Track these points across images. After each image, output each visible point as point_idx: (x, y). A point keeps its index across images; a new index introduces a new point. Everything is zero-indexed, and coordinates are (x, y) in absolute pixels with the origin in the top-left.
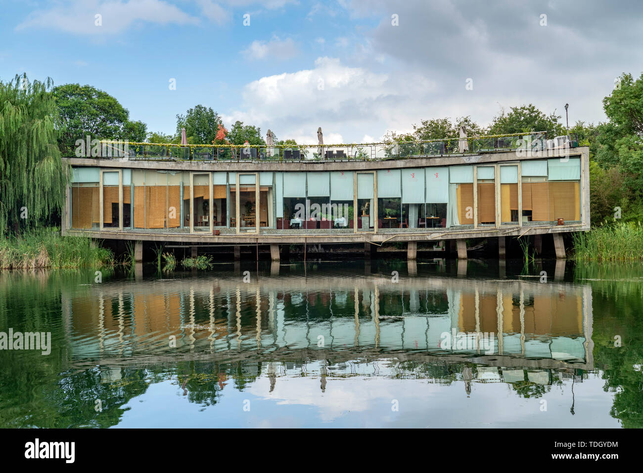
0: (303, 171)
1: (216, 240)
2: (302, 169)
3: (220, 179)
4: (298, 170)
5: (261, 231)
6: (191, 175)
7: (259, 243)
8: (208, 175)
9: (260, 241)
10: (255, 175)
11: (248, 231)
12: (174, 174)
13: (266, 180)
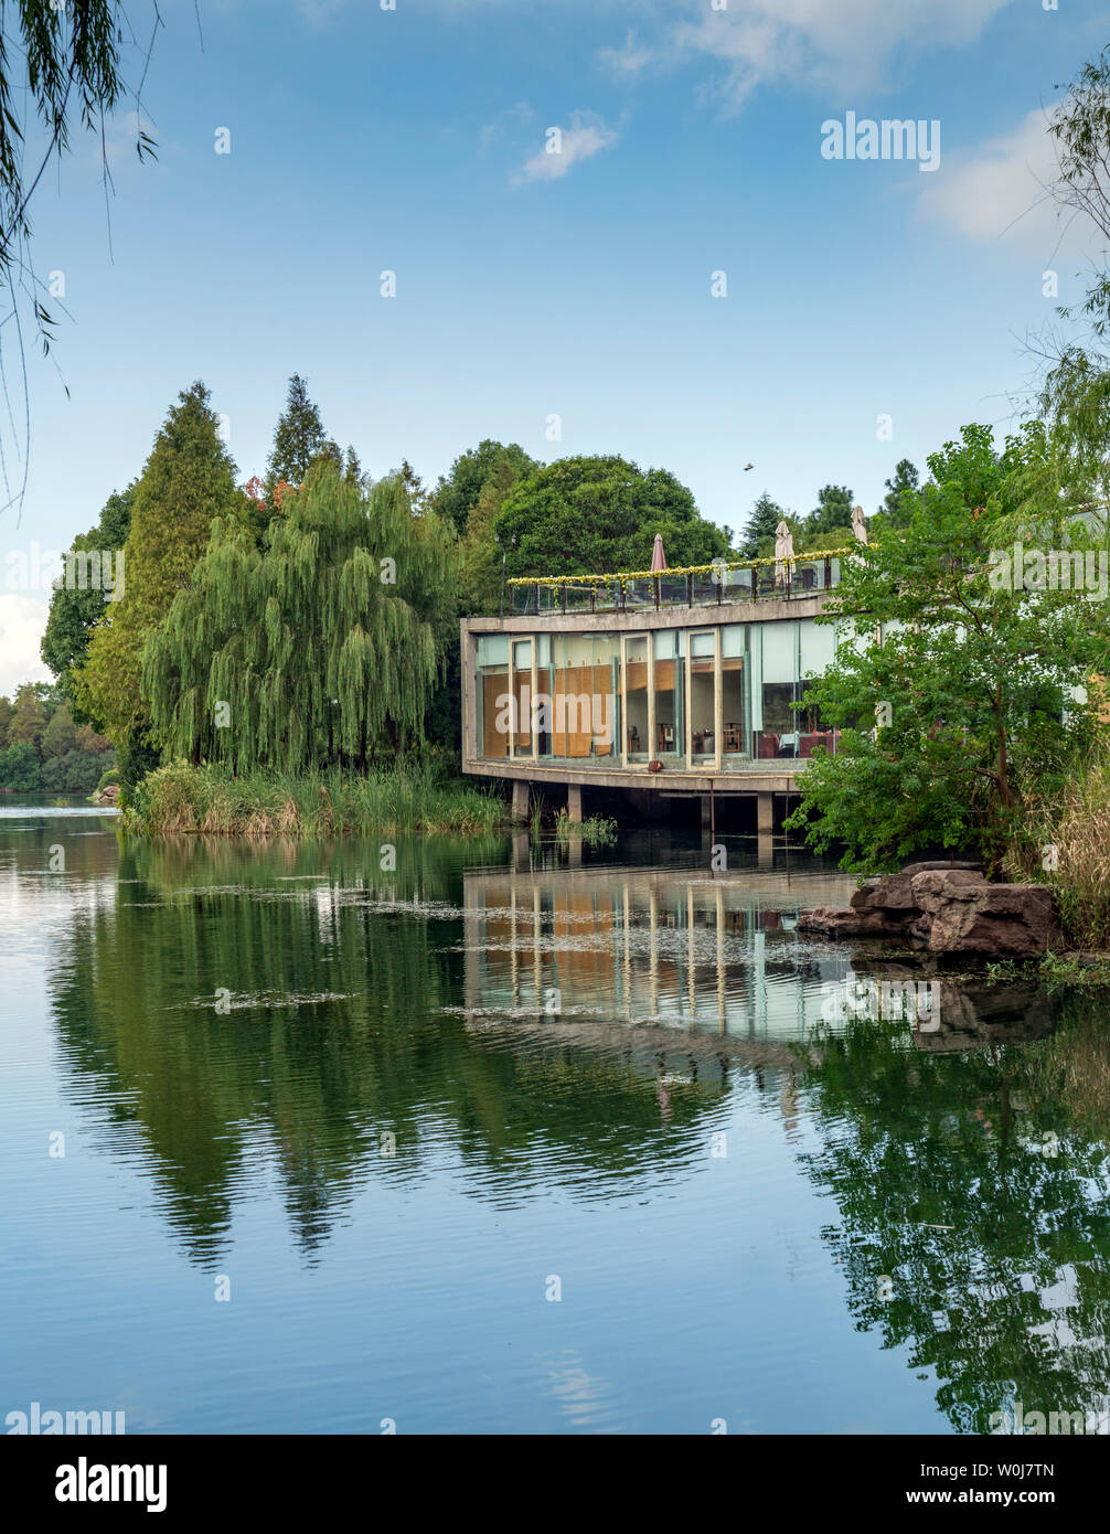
0: (788, 620)
1: (653, 784)
2: (781, 616)
4: (774, 618)
5: (723, 763)
6: (623, 638)
7: (715, 792)
8: (644, 639)
9: (717, 786)
10: (713, 633)
11: (705, 763)
12: (607, 641)
13: (734, 643)
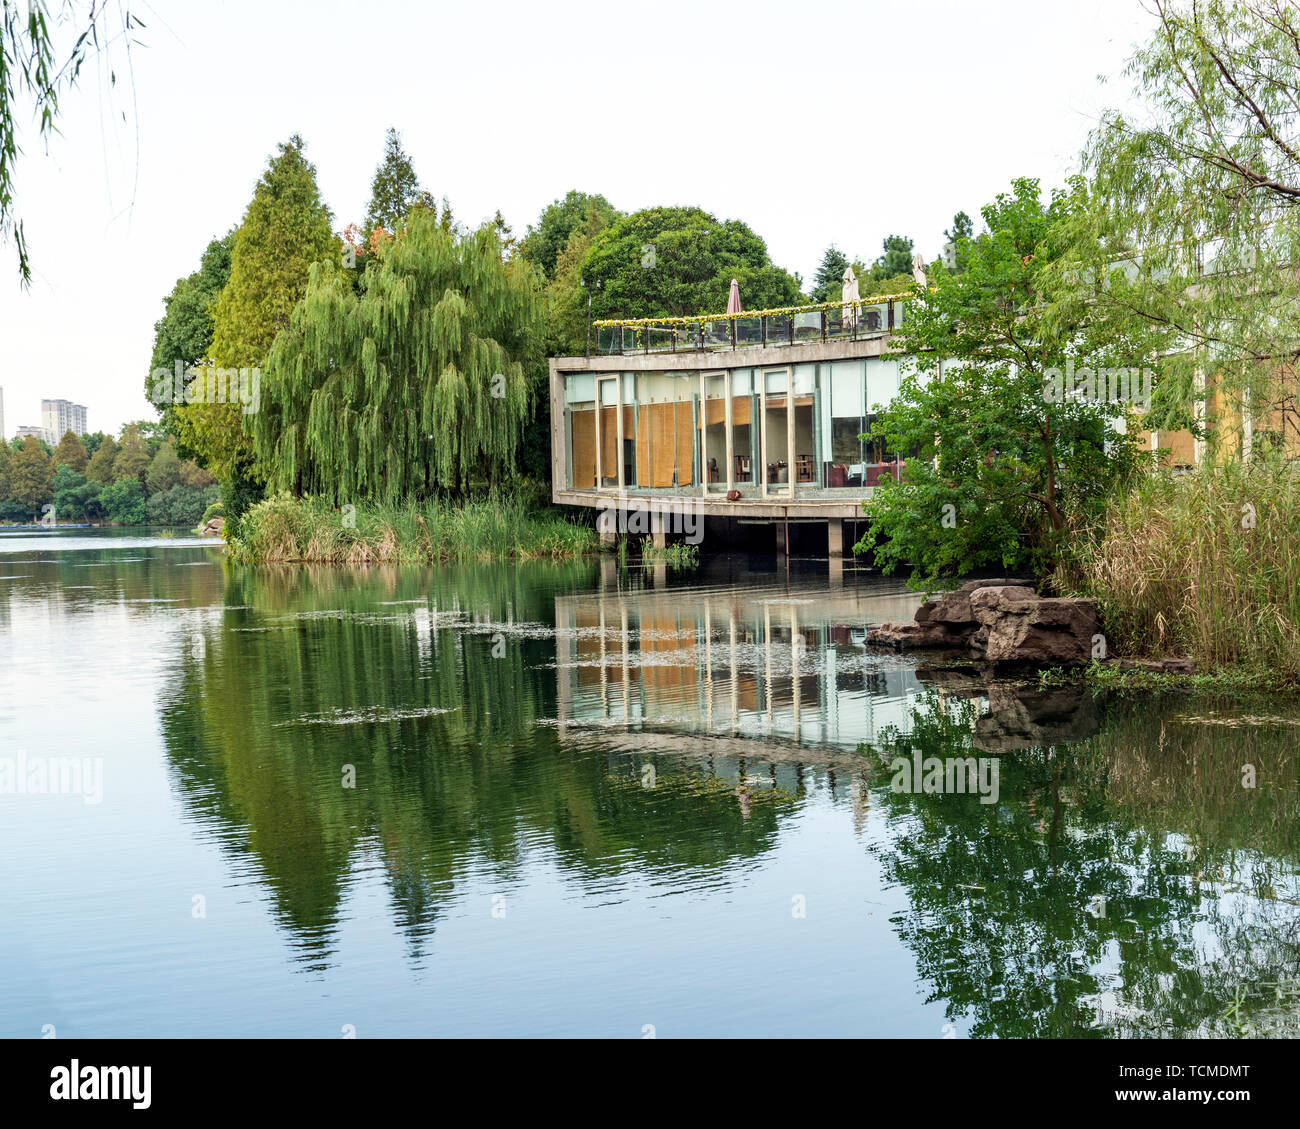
2: (848, 356)
3: (741, 385)
5: (796, 491)
6: (703, 376)
7: (790, 518)
8: (722, 377)
9: (791, 513)
10: (786, 372)
11: (780, 492)
12: (687, 378)
13: (804, 380)
